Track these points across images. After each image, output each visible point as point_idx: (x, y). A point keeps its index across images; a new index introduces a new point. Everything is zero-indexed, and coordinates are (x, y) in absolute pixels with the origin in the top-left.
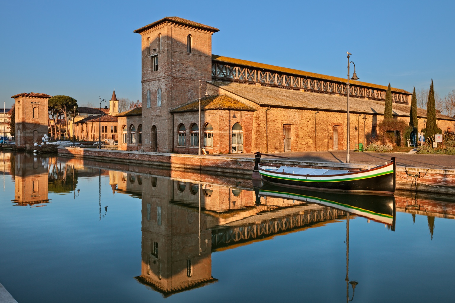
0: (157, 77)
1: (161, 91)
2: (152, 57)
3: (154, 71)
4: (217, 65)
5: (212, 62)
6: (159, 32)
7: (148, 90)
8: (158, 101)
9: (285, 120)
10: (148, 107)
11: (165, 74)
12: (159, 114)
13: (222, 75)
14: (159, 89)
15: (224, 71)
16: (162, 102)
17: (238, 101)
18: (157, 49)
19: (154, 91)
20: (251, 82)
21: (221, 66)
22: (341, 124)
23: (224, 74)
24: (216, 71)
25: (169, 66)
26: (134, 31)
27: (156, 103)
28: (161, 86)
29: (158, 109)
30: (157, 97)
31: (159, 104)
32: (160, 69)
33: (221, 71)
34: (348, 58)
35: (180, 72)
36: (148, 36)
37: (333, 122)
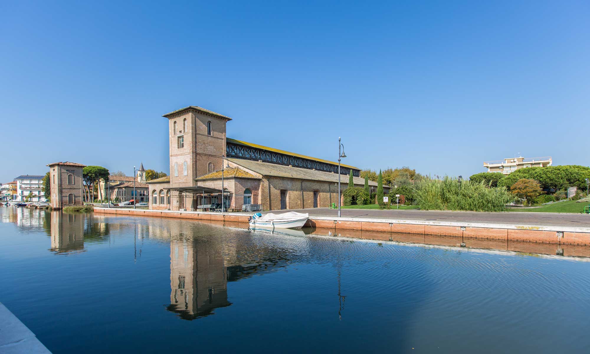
0: (183, 153)
1: (187, 163)
2: (179, 137)
3: (181, 148)
4: (230, 145)
5: (227, 143)
6: (184, 117)
7: (175, 163)
8: (184, 172)
9: (282, 187)
10: (176, 176)
11: (190, 151)
12: (185, 181)
13: (233, 153)
14: (185, 162)
15: (235, 151)
16: (187, 173)
17: (248, 173)
18: (183, 131)
19: (181, 163)
20: (255, 159)
21: (233, 147)
22: (318, 189)
23: (235, 152)
24: (229, 150)
25: (193, 145)
26: (163, 115)
27: (182, 173)
28: (187, 160)
29: (184, 178)
30: (183, 168)
31: (185, 173)
32: (185, 147)
33: (233, 150)
34: (340, 141)
35: (202, 149)
36: (176, 120)
37: (313, 188)
